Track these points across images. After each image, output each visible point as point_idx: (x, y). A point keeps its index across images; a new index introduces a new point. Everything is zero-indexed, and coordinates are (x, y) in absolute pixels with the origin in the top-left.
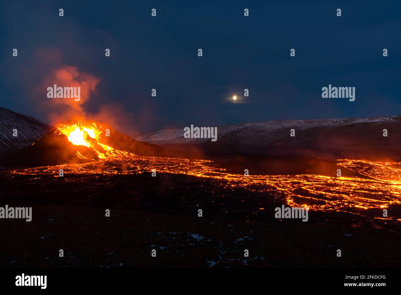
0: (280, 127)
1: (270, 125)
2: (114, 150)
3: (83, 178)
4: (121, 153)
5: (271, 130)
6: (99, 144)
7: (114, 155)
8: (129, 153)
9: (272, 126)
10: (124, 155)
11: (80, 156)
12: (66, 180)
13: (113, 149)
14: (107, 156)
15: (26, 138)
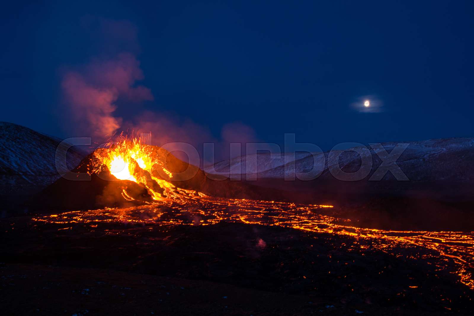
0: (444, 149)
1: (426, 146)
2: (176, 188)
3: (130, 229)
4: (185, 192)
5: (428, 155)
6: (153, 178)
7: (175, 196)
8: (197, 192)
9: (431, 148)
10: (190, 195)
11: (126, 197)
12: (107, 232)
13: (174, 187)
14: (165, 196)
15: (53, 170)
